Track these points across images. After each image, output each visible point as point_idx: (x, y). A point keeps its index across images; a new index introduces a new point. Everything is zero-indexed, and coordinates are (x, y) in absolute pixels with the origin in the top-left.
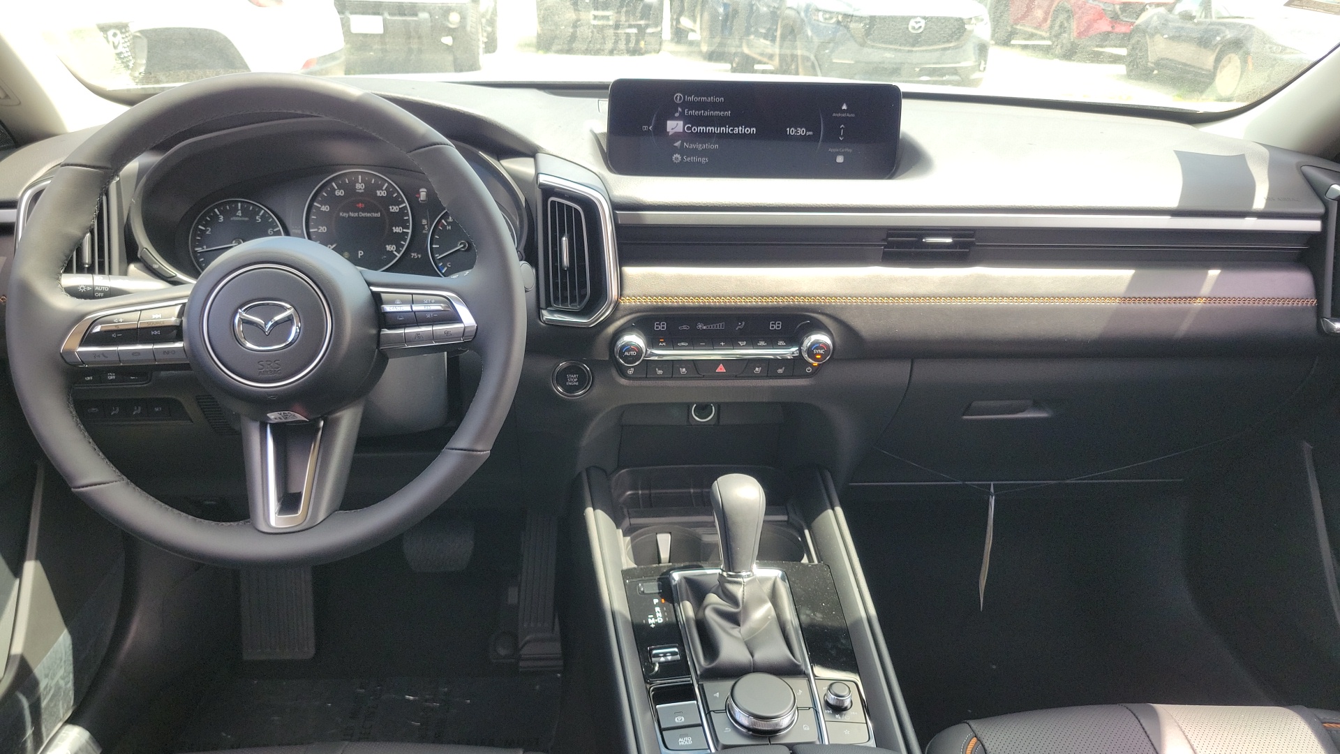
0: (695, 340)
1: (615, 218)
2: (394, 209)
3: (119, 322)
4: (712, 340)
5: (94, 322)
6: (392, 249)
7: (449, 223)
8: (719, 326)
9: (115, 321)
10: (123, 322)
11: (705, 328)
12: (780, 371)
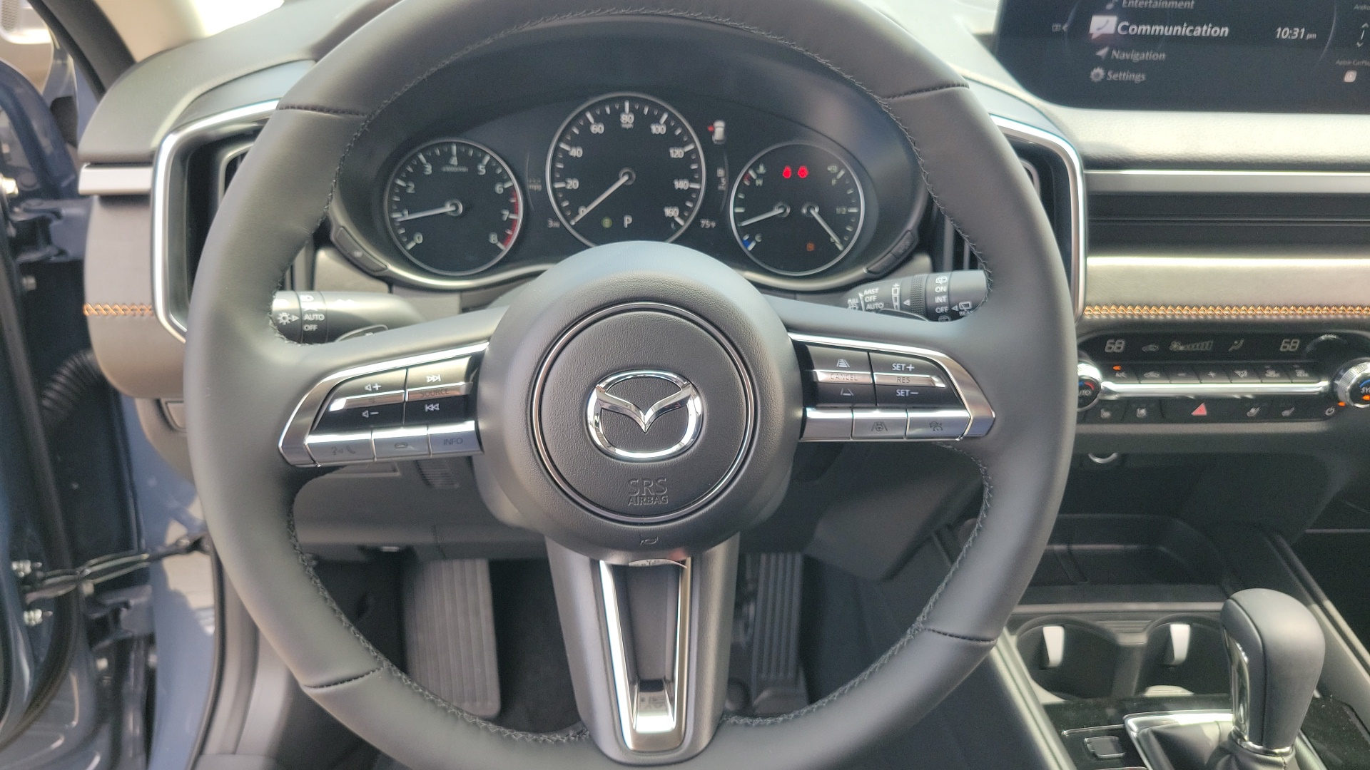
0: (1169, 367)
1: (1087, 179)
2: (677, 153)
3: (374, 391)
4: (1195, 366)
5: (333, 392)
6: (673, 214)
7: (759, 176)
8: (1205, 346)
9: (367, 388)
10: (380, 390)
11: (1181, 348)
12: (1286, 413)
